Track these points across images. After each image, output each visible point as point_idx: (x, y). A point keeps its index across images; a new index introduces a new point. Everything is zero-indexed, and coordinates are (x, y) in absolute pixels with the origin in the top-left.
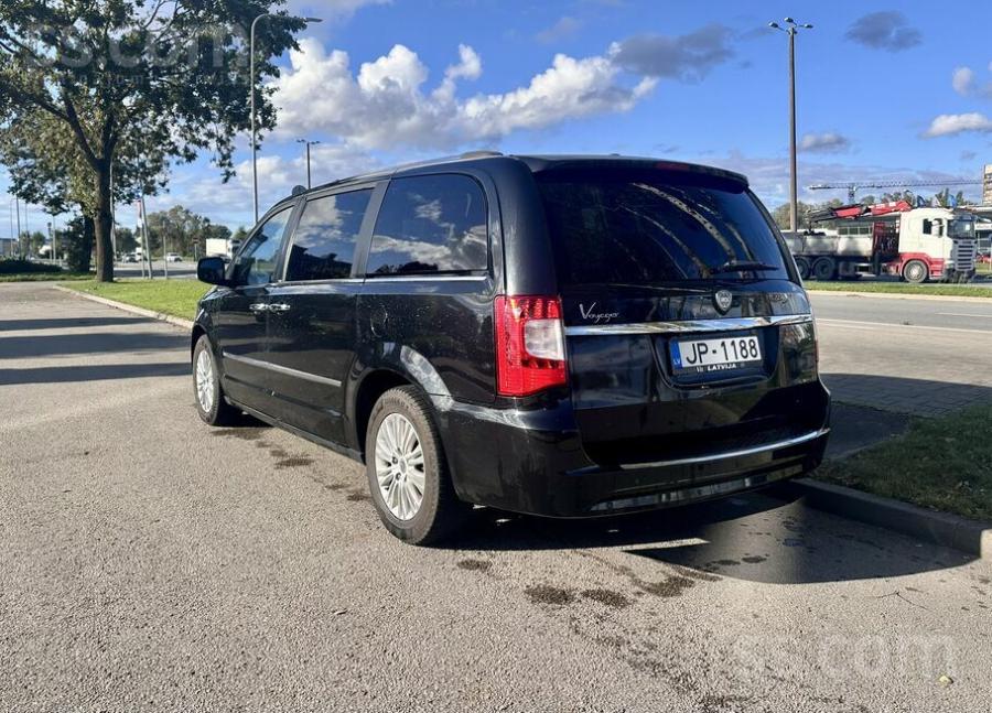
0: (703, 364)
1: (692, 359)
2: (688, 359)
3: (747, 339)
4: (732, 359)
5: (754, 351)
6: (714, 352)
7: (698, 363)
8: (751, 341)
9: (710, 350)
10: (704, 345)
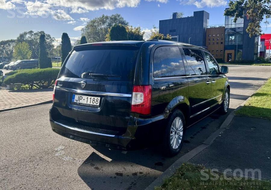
0: (80, 102)
1: (77, 100)
2: (76, 100)
3: (96, 98)
4: (89, 103)
5: (97, 102)
6: (84, 100)
7: (78, 102)
8: (98, 99)
9: (83, 99)
10: (82, 97)
